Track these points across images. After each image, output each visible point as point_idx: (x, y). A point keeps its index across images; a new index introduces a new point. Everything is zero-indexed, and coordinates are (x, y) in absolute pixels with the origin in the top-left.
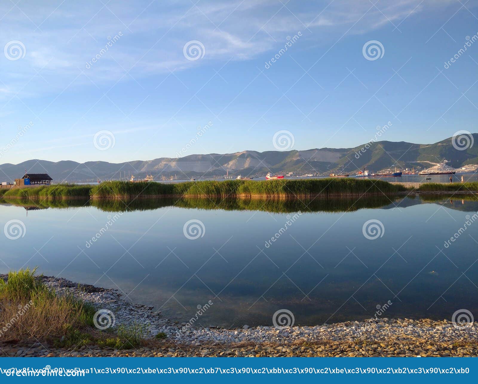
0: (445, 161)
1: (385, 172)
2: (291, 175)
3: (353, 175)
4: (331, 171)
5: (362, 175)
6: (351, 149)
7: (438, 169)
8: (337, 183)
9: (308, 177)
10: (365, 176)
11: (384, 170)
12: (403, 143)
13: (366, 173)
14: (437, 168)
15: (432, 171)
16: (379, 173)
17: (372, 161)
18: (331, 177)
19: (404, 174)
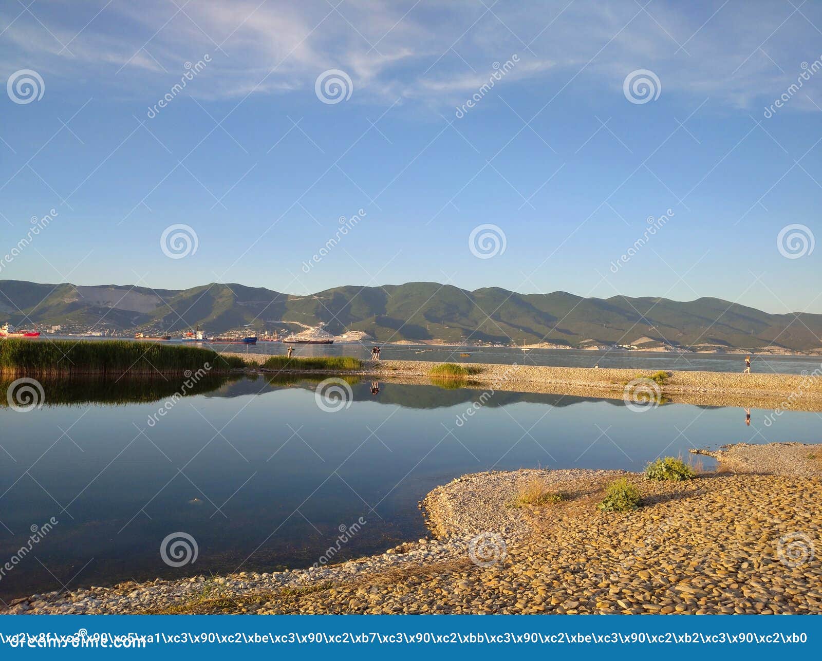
0: (321, 323)
1: (233, 336)
2: (57, 332)
3: (178, 338)
4: (139, 328)
5: (193, 338)
6: (178, 292)
7: (312, 335)
8: (125, 350)
9: (94, 336)
10: (197, 340)
11: (231, 332)
12: (263, 290)
13: (200, 336)
14: (310, 333)
15: (303, 338)
16: (223, 336)
17: (213, 316)
18: (137, 339)
19: (262, 340)
